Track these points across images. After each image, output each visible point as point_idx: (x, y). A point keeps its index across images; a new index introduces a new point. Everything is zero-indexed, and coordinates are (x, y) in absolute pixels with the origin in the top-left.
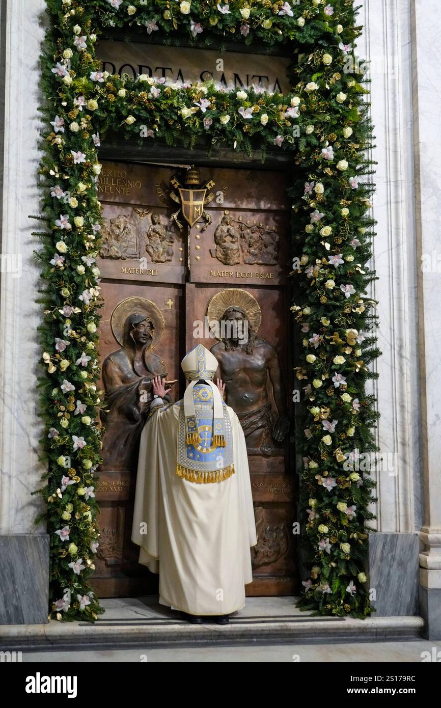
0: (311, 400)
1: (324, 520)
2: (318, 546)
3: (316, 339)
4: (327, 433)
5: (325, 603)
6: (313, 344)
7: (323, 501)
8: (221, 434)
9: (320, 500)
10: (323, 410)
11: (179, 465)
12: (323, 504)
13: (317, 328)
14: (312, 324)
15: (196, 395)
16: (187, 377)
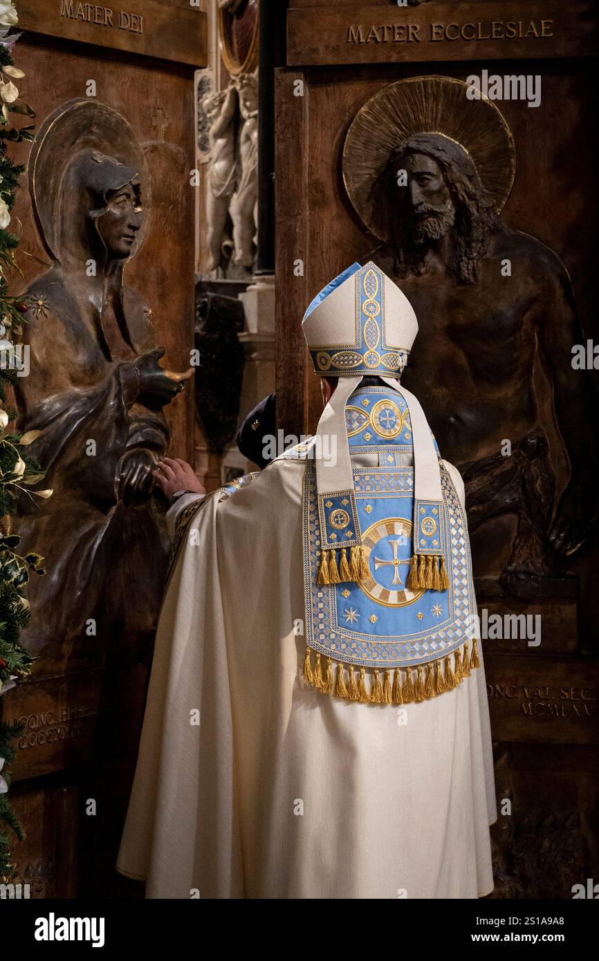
11: (314, 653)
15: (360, 421)
16: (321, 367)
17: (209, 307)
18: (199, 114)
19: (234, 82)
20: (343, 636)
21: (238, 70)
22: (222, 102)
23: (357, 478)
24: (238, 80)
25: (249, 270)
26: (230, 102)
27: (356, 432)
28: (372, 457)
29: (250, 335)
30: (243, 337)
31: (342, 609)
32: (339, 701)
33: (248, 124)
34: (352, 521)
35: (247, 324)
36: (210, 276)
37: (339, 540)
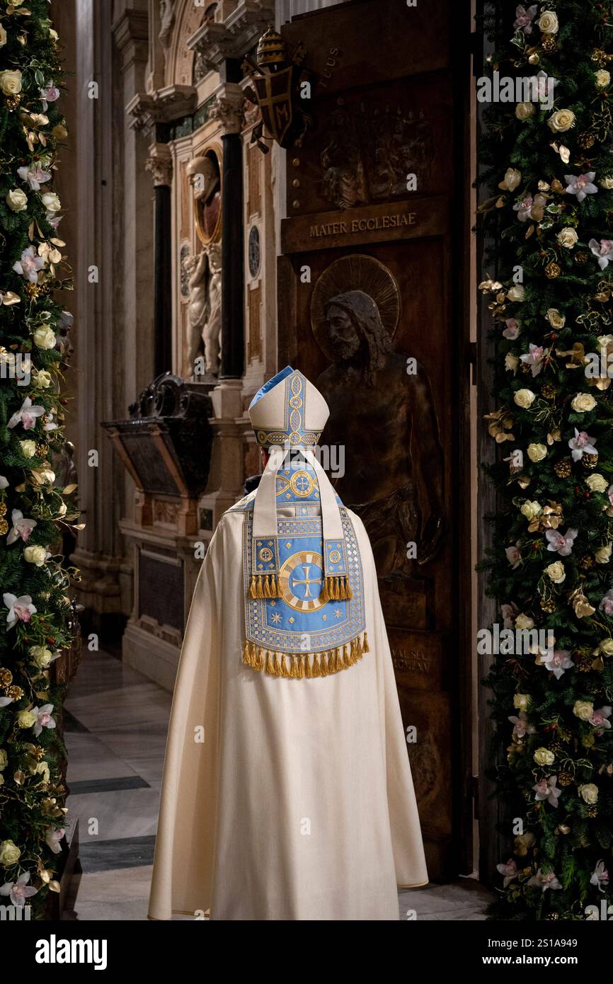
0: (523, 485)
1: (544, 739)
2: (534, 793)
3: (534, 355)
4: (555, 557)
5: (548, 909)
6: (528, 366)
7: (545, 699)
8: (340, 571)
9: (537, 698)
10: (549, 511)
11: (251, 643)
12: (545, 705)
13: (537, 332)
14: (527, 323)
15: (283, 486)
16: (260, 441)
17: (189, 401)
18: (181, 271)
19: (205, 249)
20: (270, 633)
21: (208, 241)
22: (197, 262)
23: (280, 525)
24: (208, 248)
25: (216, 376)
26: (203, 263)
27: (280, 493)
28: (292, 510)
29: (216, 419)
30: (212, 421)
31: (269, 614)
32: (269, 676)
33: (215, 277)
34: (274, 557)
35: (214, 412)
36: (190, 380)
37: (264, 569)
